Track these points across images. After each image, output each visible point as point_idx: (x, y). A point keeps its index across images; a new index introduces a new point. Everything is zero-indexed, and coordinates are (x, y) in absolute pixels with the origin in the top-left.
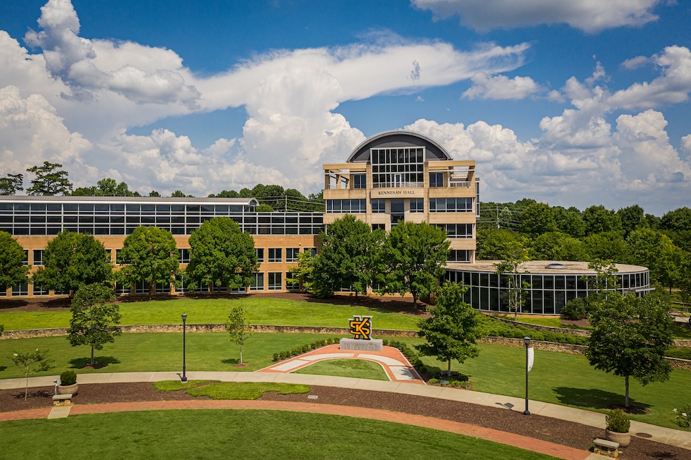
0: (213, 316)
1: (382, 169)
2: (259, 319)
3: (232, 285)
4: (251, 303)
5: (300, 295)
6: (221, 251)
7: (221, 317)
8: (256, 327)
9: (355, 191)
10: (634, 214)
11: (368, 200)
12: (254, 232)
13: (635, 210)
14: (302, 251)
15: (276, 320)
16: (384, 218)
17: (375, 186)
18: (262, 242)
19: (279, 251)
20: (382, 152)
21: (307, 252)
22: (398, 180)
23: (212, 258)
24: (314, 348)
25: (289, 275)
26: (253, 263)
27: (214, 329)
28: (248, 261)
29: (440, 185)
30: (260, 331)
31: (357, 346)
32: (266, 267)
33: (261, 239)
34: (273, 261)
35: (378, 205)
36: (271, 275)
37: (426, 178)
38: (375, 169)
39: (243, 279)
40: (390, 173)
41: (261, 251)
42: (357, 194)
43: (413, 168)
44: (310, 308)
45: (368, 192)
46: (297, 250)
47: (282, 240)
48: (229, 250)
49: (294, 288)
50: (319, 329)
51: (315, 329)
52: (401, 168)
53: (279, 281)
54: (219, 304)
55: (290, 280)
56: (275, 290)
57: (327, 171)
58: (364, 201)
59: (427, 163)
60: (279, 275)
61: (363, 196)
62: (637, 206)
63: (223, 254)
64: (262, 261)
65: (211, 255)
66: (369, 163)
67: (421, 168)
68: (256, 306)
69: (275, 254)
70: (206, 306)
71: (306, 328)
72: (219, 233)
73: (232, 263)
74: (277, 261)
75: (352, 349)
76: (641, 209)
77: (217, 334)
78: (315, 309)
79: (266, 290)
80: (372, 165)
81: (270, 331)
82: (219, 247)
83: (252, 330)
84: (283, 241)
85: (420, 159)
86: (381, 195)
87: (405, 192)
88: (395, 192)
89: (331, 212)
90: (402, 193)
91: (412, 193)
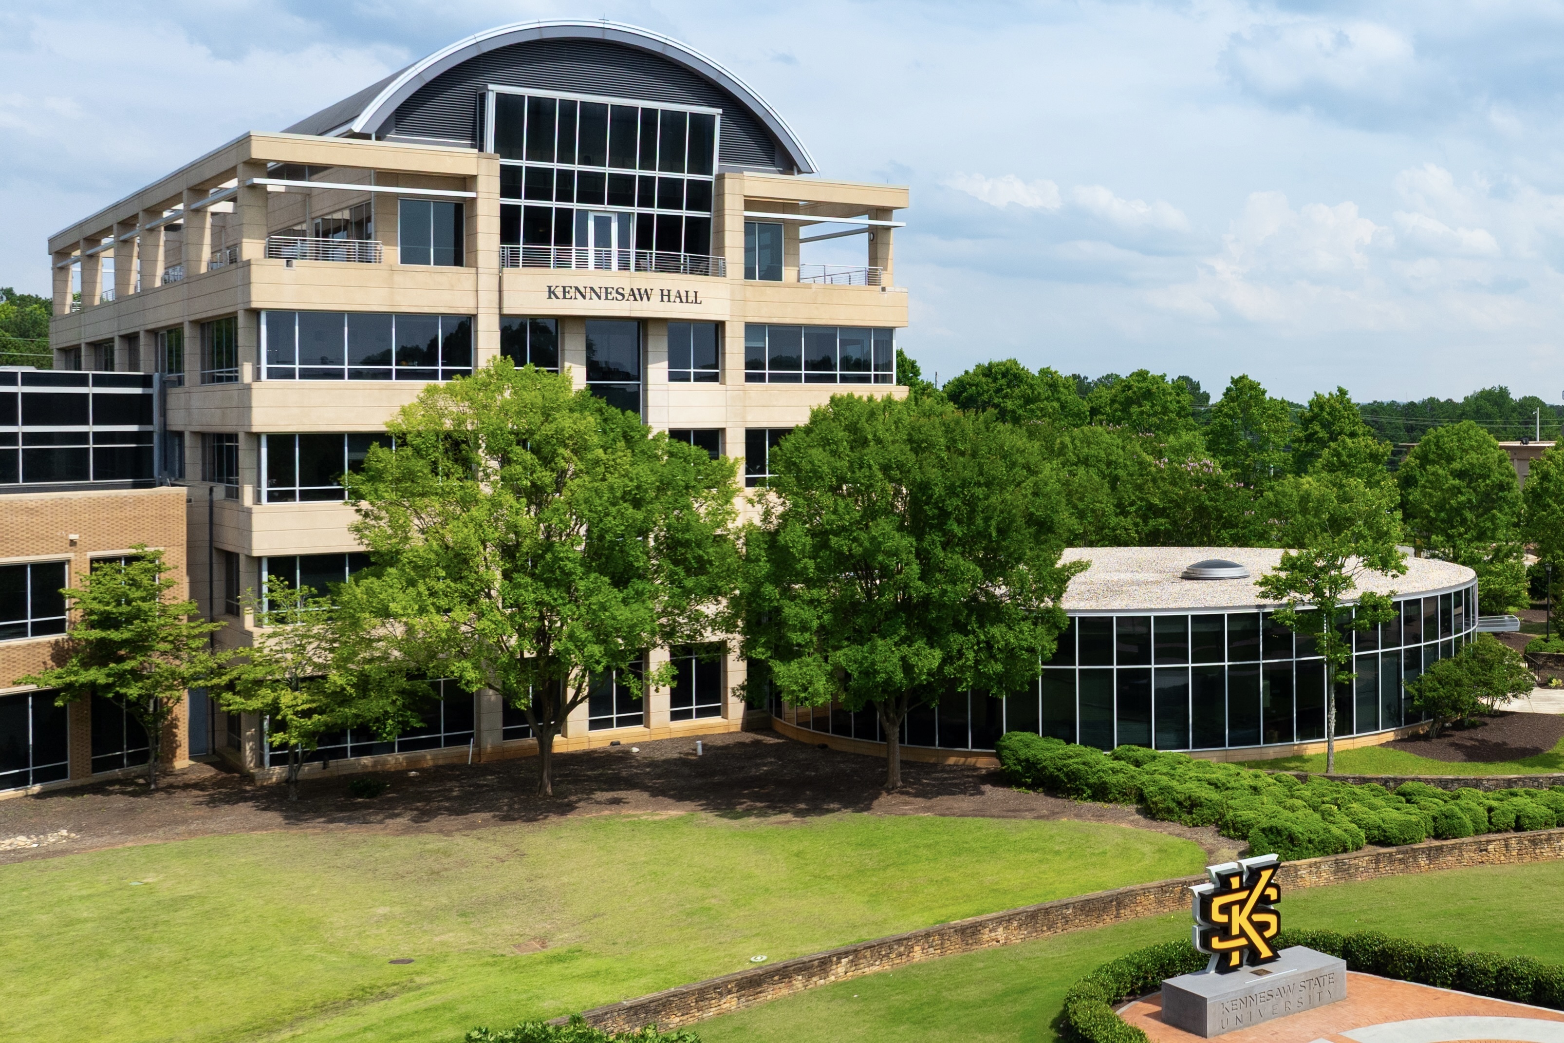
1: (539, 183)
9: (419, 276)
11: (485, 322)
20: (541, 108)
22: (603, 239)
37: (733, 240)
38: (509, 181)
40: (575, 206)
43: (671, 193)
52: (621, 191)
61: (460, 303)
67: (702, 197)
75: (1252, 1021)
80: (499, 163)
86: (562, 302)
87: (665, 295)
88: (627, 292)
89: (290, 374)
90: (656, 297)
91: (691, 298)
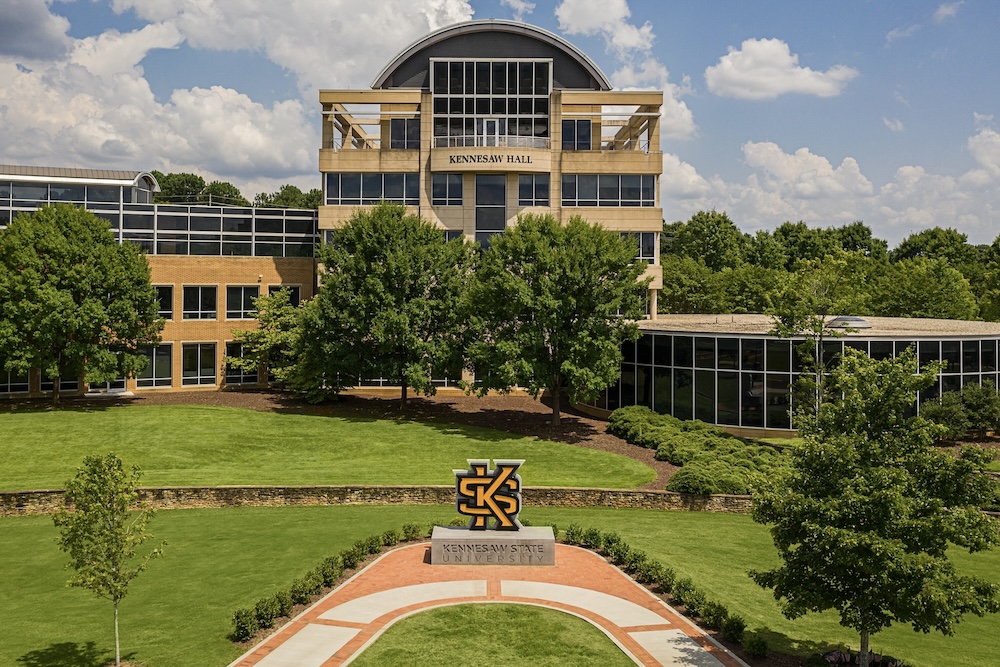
0: (31, 464)
1: (457, 106)
2: (167, 467)
3: (92, 375)
4: (141, 419)
5: (260, 397)
6: (60, 287)
7: (55, 464)
8: (159, 495)
9: (393, 154)
10: (857, 237)
11: (423, 176)
12: (146, 247)
13: (858, 231)
14: (264, 291)
15: (213, 468)
16: (462, 218)
17: (440, 144)
18: (169, 271)
19: (210, 293)
20: (456, 67)
21: (277, 294)
22: (491, 131)
23: (34, 307)
24: (353, 566)
25: (233, 349)
26: (147, 320)
27: (29, 508)
28: (134, 314)
29: (585, 146)
30: (171, 505)
31: (487, 554)
32: (178, 330)
33: (165, 263)
34: (196, 316)
35: (447, 189)
36: (189, 351)
37: (555, 129)
38: (440, 106)
39: (120, 358)
40: (475, 116)
41: (165, 293)
42: (399, 163)
43: (526, 106)
44: (297, 430)
45: (424, 156)
46: (253, 291)
47: (216, 266)
48: (85, 285)
49: (245, 380)
50: (342, 493)
51: (330, 492)
52: (499, 107)
53: (209, 364)
54: (54, 426)
55: (236, 362)
56: (199, 385)
57: (327, 106)
58: (414, 177)
59: (558, 97)
60: (209, 349)
61: (413, 167)
62: (860, 224)
63: (67, 297)
64: (169, 316)
65: (31, 296)
66: (425, 92)
67: (543, 106)
68: (154, 428)
69: (200, 300)
70: (16, 432)
71: (307, 491)
72: (57, 241)
73: (92, 318)
74: (204, 316)
75: (469, 562)
76: (867, 229)
77: (35, 522)
78: (311, 432)
79: (178, 386)
80: (433, 96)
81: (201, 505)
82: (54, 278)
83: (148, 502)
84: (220, 272)
85: (542, 88)
86: (456, 164)
87: (510, 159)
88: (489, 157)
89: (337, 202)
90: (505, 160)
91: (526, 159)
